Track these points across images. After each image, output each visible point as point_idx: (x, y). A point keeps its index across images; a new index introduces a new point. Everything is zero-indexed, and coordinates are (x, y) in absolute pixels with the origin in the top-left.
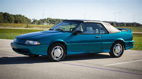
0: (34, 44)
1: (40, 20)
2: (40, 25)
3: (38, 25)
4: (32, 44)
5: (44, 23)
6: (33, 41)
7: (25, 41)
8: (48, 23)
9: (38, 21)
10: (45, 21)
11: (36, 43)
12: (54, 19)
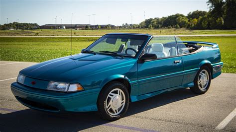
0: (69, 90)
1: (5, 24)
2: (5, 31)
3: (3, 31)
4: (66, 90)
5: (10, 28)
6: (68, 84)
7: (48, 84)
8: (15, 28)
9: (3, 26)
10: (11, 26)
11: (74, 88)
12: (21, 23)
